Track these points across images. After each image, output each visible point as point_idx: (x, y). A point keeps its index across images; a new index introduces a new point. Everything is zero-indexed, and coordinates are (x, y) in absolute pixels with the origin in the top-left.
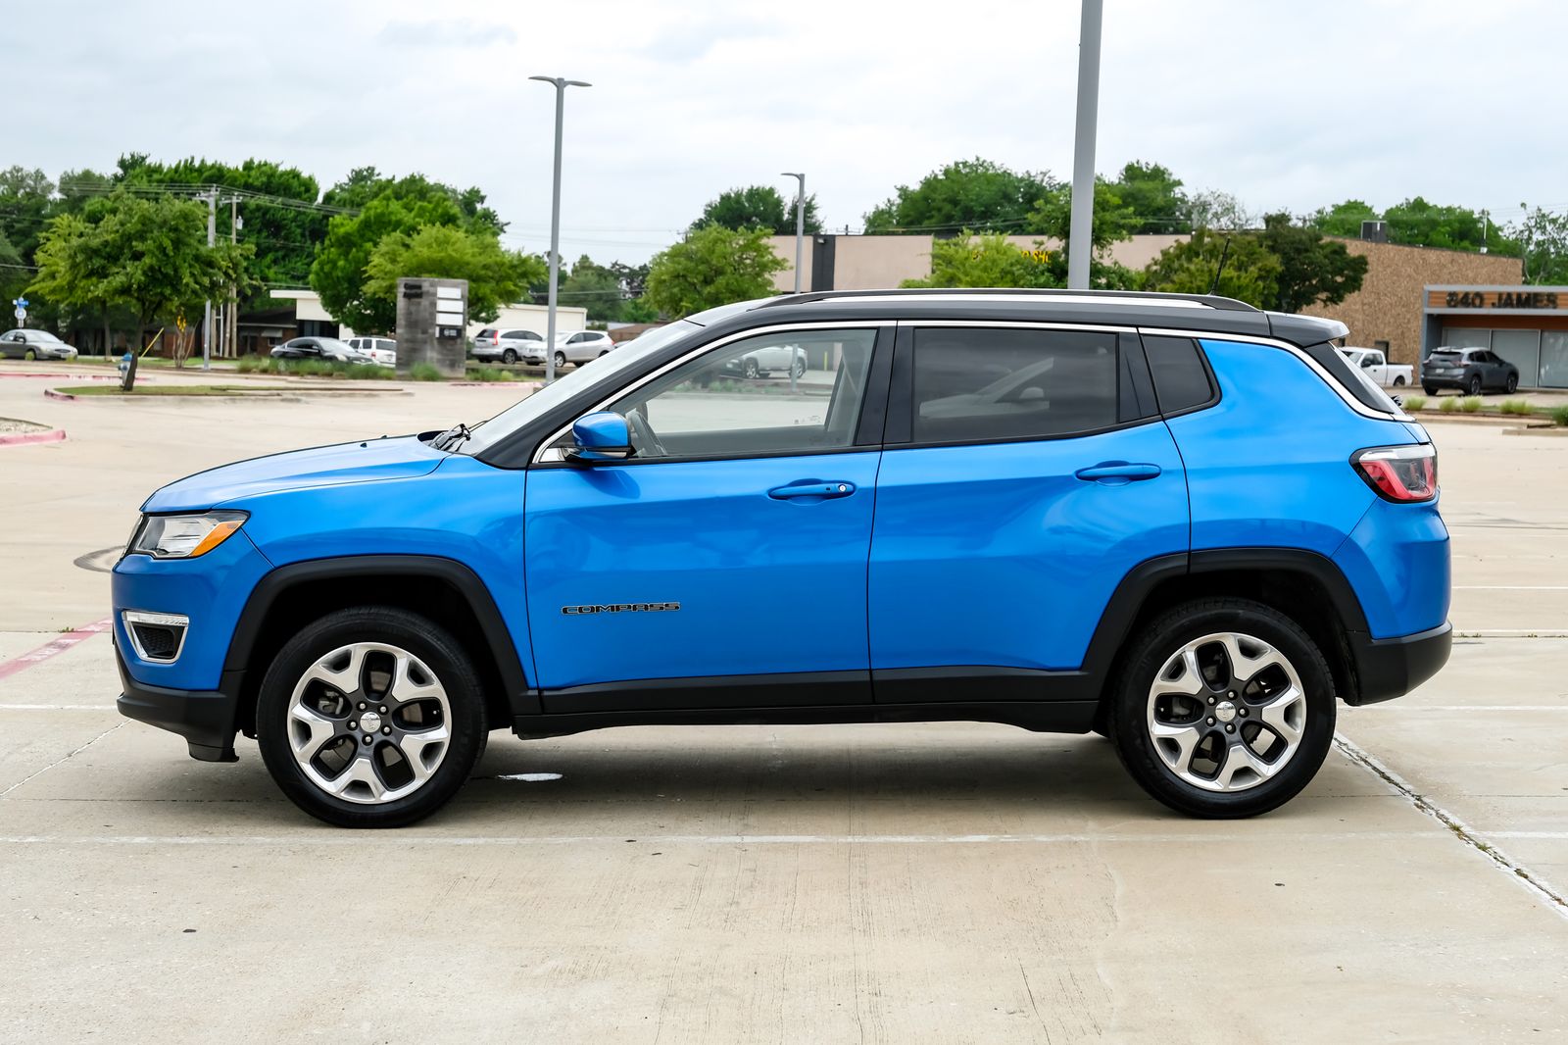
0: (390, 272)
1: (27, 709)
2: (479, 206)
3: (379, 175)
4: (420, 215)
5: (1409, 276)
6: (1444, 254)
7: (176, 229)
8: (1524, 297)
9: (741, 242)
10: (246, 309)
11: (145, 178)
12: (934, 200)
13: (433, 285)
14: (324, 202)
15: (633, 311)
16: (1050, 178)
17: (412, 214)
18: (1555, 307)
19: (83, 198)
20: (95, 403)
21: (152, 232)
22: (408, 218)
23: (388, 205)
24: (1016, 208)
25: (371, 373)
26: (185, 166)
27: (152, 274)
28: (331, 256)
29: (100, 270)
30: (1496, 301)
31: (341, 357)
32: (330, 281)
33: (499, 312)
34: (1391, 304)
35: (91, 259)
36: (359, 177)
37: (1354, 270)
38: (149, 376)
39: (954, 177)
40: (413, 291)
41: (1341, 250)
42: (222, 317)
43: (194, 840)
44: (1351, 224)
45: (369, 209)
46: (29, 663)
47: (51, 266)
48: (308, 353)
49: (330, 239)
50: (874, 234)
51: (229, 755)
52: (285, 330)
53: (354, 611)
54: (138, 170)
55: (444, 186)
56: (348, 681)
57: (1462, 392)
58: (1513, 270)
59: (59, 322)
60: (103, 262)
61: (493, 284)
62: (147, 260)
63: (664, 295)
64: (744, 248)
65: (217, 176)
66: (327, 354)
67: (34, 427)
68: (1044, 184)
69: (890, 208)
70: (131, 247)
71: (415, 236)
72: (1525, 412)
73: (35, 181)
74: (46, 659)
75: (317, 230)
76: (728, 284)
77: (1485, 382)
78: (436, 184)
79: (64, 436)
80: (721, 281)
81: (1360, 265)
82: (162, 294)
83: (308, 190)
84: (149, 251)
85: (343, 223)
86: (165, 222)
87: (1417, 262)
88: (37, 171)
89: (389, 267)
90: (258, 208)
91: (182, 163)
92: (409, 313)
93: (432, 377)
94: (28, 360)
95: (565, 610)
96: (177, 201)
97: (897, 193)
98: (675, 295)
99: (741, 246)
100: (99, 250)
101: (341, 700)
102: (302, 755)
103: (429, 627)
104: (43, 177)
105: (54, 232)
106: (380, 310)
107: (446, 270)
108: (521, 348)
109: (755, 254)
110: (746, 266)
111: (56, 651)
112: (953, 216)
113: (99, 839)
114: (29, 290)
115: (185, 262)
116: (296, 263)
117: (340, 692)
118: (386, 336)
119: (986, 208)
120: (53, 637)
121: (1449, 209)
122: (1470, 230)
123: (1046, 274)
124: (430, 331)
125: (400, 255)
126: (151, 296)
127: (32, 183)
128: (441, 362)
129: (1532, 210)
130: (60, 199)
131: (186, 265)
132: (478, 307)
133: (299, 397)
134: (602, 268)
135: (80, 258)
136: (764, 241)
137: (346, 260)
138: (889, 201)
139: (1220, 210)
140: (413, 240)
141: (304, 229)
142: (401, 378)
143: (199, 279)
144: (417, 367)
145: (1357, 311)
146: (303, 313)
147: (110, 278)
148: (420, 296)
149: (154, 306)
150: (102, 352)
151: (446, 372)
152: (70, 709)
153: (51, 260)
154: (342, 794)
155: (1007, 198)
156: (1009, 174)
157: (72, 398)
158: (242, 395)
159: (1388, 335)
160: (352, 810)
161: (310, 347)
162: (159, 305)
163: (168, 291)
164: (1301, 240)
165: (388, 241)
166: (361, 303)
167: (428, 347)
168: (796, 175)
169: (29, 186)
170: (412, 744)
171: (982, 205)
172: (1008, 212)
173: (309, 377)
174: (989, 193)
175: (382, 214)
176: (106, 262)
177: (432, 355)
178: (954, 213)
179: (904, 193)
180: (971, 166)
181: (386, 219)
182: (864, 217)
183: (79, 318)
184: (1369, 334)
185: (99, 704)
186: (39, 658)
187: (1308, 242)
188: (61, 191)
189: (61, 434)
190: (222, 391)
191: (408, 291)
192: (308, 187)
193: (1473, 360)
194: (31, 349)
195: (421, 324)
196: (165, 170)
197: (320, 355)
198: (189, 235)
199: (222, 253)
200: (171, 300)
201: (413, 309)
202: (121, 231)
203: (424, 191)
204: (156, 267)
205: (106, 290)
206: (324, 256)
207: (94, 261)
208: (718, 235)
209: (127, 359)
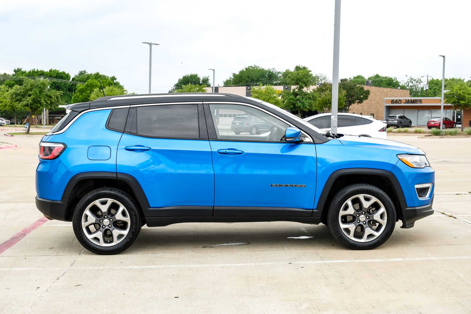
2: (115, 81)
5: (379, 95)
6: (388, 89)
7: (40, 88)
8: (413, 100)
9: (198, 89)
11: (21, 75)
12: (243, 77)
14: (72, 80)
16: (275, 70)
18: (421, 103)
19: (4, 81)
21: (34, 88)
23: (93, 81)
24: (266, 79)
26: (33, 71)
27: (35, 101)
28: (77, 95)
29: (20, 100)
30: (405, 102)
34: (374, 103)
35: (17, 96)
36: (81, 73)
37: (366, 94)
38: (32, 130)
39: (248, 70)
41: (362, 88)
44: (359, 82)
45: (88, 82)
49: (77, 90)
50: (226, 86)
52: (62, 117)
54: (19, 72)
55: (105, 76)
57: (396, 127)
58: (407, 93)
62: (32, 96)
65: (42, 74)
67: (8, 144)
68: (274, 72)
69: (230, 79)
70: (28, 93)
72: (421, 132)
75: (72, 88)
77: (403, 124)
78: (103, 75)
79: (16, 147)
81: (368, 92)
82: (37, 106)
84: (33, 94)
85: (80, 86)
86: (38, 85)
87: (381, 91)
90: (54, 82)
91: (32, 71)
97: (232, 75)
99: (197, 90)
100: (19, 94)
112: (249, 81)
115: (43, 97)
121: (386, 77)
122: (392, 83)
123: (292, 95)
125: (99, 94)
126: (34, 107)
129: (409, 77)
135: (14, 96)
136: (204, 88)
137: (82, 96)
138: (230, 77)
139: (322, 78)
141: (67, 88)
145: (365, 105)
147: (23, 102)
149: (35, 110)
155: (263, 76)
156: (264, 70)
157: (13, 136)
159: (374, 112)
162: (36, 109)
164: (351, 86)
165: (95, 91)
168: (213, 70)
171: (256, 78)
172: (263, 80)
174: (258, 75)
175: (92, 83)
176: (21, 97)
178: (248, 80)
179: (234, 75)
180: (253, 67)
181: (93, 85)
182: (223, 82)
184: (368, 112)
187: (353, 86)
192: (67, 76)
193: (399, 118)
196: (27, 73)
198: (45, 89)
199: (53, 94)
200: (39, 108)
202: (25, 89)
203: (100, 76)
204: (35, 99)
205: (21, 105)
206: (75, 95)
207: (18, 97)
208: (191, 87)
209: (27, 125)
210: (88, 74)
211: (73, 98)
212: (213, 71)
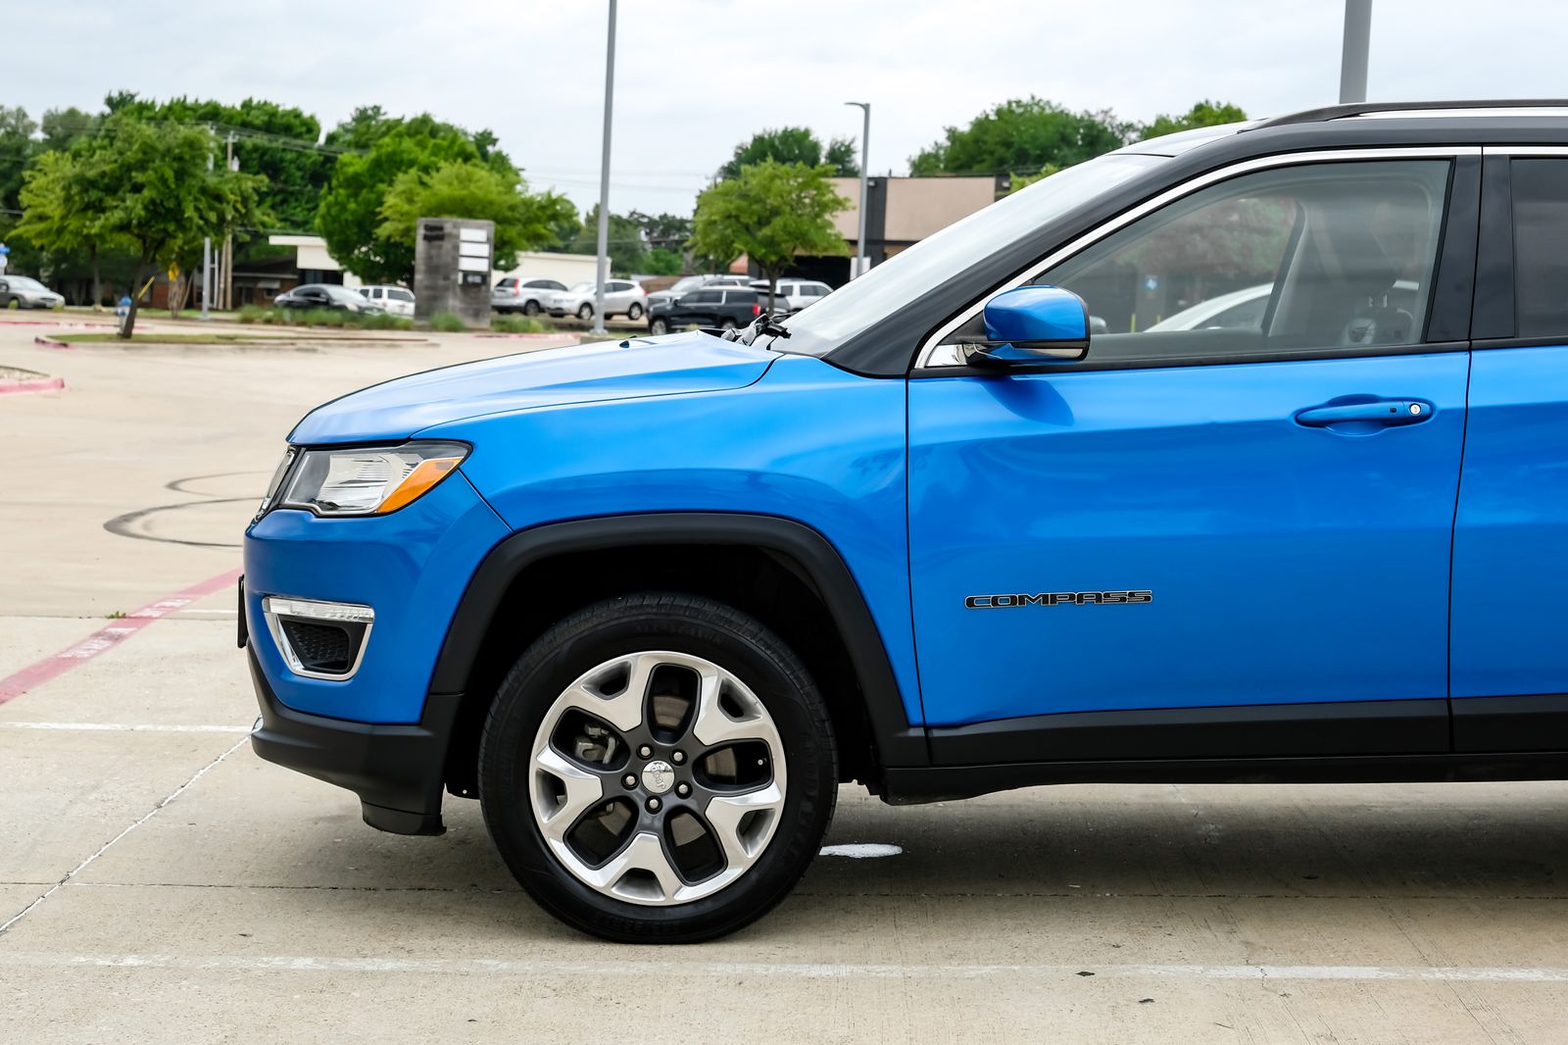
0: (407, 213)
1: (83, 731)
2: (490, 149)
3: (385, 114)
4: (434, 154)
7: (180, 159)
9: (800, 180)
10: (241, 257)
11: (135, 115)
12: (985, 143)
13: (456, 226)
14: (326, 142)
15: (654, 263)
16: (1111, 117)
17: (427, 152)
19: (68, 136)
20: (91, 352)
21: (153, 161)
22: (423, 157)
23: (400, 143)
24: (1075, 151)
25: (387, 323)
26: (178, 104)
27: (154, 210)
28: (340, 198)
29: (97, 203)
31: (352, 307)
32: (336, 225)
33: (520, 260)
35: (87, 190)
36: (363, 117)
38: (145, 326)
39: (1007, 118)
40: (434, 233)
42: (216, 265)
43: (388, 965)
45: (381, 146)
46: (73, 661)
47: (36, 207)
48: (315, 303)
49: (338, 180)
50: (919, 176)
51: (433, 824)
52: (283, 281)
53: (634, 601)
54: (127, 107)
55: (453, 127)
56: (625, 711)
59: (41, 271)
60: (100, 194)
61: (520, 227)
62: (146, 193)
63: (714, 237)
64: (803, 187)
65: (212, 114)
66: (336, 303)
67: (29, 375)
68: (1106, 125)
69: (937, 151)
70: (130, 179)
71: (434, 174)
73: (17, 119)
74: (95, 655)
75: (322, 172)
76: (785, 226)
78: (444, 124)
79: (63, 386)
80: (778, 222)
82: (165, 230)
83: (310, 131)
84: (150, 182)
85: (353, 162)
86: (169, 150)
88: (19, 110)
89: (406, 207)
90: (256, 148)
91: (175, 101)
92: (429, 258)
93: (454, 328)
94: (12, 308)
95: (970, 602)
96: (181, 128)
97: (945, 134)
98: (728, 236)
99: (799, 184)
100: (96, 181)
101: (612, 742)
102: (551, 829)
103: (752, 627)
104: (25, 115)
105: (40, 170)
106: (392, 257)
107: (469, 210)
108: (544, 299)
109: (815, 192)
110: (804, 205)
111: (107, 644)
112: (1006, 159)
113: (236, 961)
114: (13, 233)
115: (190, 194)
116: (295, 208)
117: (611, 730)
118: (397, 285)
119: (1042, 150)
120: (101, 624)
124: (453, 277)
125: (418, 194)
126: (154, 232)
127: (13, 122)
128: (464, 311)
130: (44, 140)
131: (191, 198)
132: (503, 252)
133: (315, 347)
134: (619, 217)
135: (75, 190)
136: (828, 181)
137: (356, 202)
138: (936, 143)
140: (432, 178)
141: (305, 172)
142: (421, 329)
143: (204, 213)
144: (439, 317)
146: (303, 262)
147: (108, 214)
148: (441, 238)
149: (155, 244)
150: (89, 302)
151: (469, 322)
152: (144, 731)
153: (37, 201)
154: (614, 890)
155: (1066, 140)
156: (1067, 114)
157: (65, 345)
158: (252, 344)
160: (630, 915)
161: (317, 295)
163: (171, 227)
165: (404, 180)
166: (370, 249)
167: (450, 294)
168: (861, 105)
169: (10, 125)
170: (725, 811)
171: (1037, 148)
173: (318, 327)
174: (1046, 134)
175: (394, 153)
176: (104, 194)
177: (454, 303)
178: (1006, 155)
179: (953, 135)
180: (1026, 106)
181: (397, 158)
182: (909, 160)
183: (63, 266)
185: (183, 724)
186: (86, 654)
188: (45, 129)
189: (59, 383)
190: (230, 340)
191: (429, 233)
192: (310, 127)
194: (15, 297)
195: (441, 269)
196: (157, 109)
197: (328, 304)
198: (196, 165)
199: (231, 186)
201: (434, 252)
202: (119, 161)
203: (435, 130)
204: (158, 201)
205: (103, 227)
206: (331, 198)
207: (91, 193)
208: (775, 171)
209: (125, 304)
210: (387, 121)
211: (322, 206)
212: (862, 111)
